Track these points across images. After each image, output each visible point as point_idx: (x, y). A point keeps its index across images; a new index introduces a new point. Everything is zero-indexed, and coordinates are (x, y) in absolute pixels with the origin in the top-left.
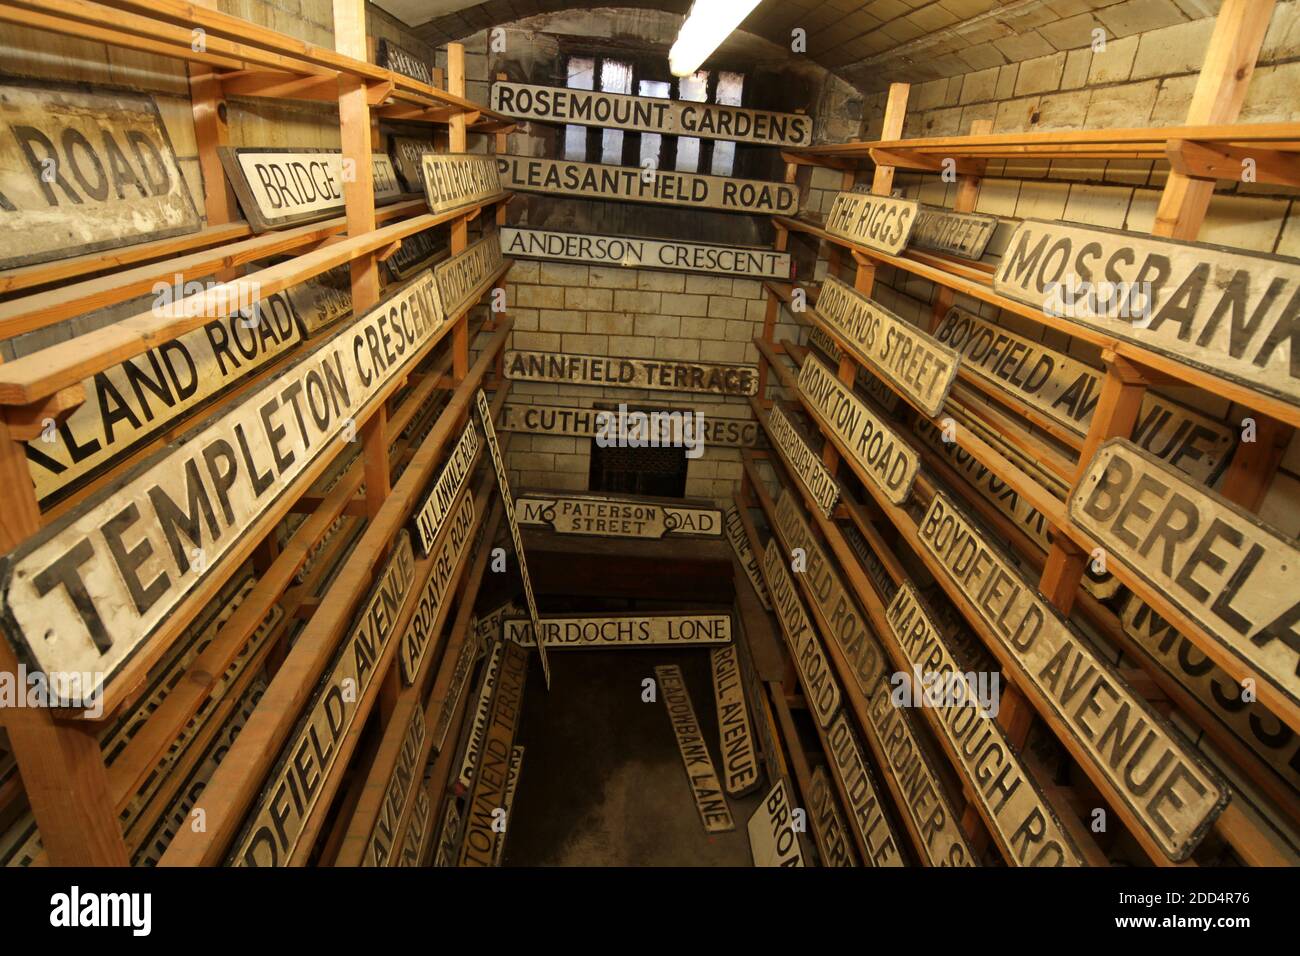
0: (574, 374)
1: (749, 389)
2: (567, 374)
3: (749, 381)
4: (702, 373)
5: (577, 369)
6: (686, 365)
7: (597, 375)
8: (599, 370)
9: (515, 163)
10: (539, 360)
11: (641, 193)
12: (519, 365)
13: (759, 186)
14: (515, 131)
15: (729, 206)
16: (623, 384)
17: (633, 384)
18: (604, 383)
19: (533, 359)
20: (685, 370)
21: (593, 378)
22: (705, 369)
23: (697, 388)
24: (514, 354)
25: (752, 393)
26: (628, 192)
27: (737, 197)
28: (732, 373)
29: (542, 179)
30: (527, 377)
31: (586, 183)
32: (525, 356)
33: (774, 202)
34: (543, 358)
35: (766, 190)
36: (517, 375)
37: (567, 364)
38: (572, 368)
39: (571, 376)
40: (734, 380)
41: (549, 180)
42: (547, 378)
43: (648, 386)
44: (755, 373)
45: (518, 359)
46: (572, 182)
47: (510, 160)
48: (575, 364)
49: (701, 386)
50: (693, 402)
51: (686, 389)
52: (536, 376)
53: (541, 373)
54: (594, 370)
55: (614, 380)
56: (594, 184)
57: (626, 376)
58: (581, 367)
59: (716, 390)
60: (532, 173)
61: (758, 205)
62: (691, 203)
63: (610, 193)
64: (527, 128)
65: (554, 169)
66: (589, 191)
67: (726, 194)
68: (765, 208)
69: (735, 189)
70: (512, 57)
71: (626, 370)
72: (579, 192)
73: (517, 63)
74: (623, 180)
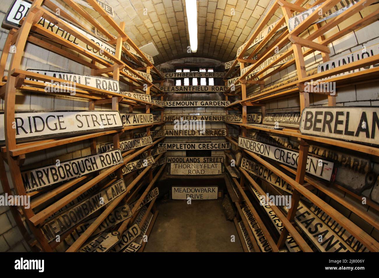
0: (180, 134)
1: (224, 135)
2: (179, 134)
3: (224, 132)
4: (212, 131)
5: (181, 133)
6: (208, 130)
7: (186, 134)
8: (187, 133)
9: (165, 88)
10: (172, 132)
11: (193, 90)
12: (167, 133)
13: (219, 87)
14: (164, 82)
15: (213, 91)
16: (193, 136)
17: (195, 135)
18: (188, 136)
19: (170, 131)
20: (208, 131)
21: (185, 135)
22: (213, 130)
23: (211, 135)
24: (166, 130)
25: (225, 135)
26: (190, 90)
27: (215, 89)
28: (220, 131)
29: (171, 90)
30: (169, 136)
31: (180, 90)
32: (168, 131)
33: (223, 89)
34: (173, 131)
35: (221, 87)
36: (167, 135)
37: (179, 132)
38: (180, 133)
39: (180, 135)
40: (220, 133)
41: (172, 90)
42: (174, 136)
43: (199, 136)
44: (225, 130)
45: (167, 131)
46: (177, 90)
47: (164, 87)
48: (180, 132)
49: (212, 135)
50: (211, 140)
51: (208, 136)
52: (171, 135)
53: (172, 135)
54: (185, 133)
55: (190, 135)
56: (182, 90)
57: (193, 134)
58: (182, 132)
59: (216, 135)
60: (168, 89)
61: (220, 90)
62: (204, 91)
63: (186, 91)
64: (167, 81)
65: (173, 88)
66: (181, 91)
67: (212, 89)
68: (222, 91)
69: (214, 88)
70: (164, 68)
71: (193, 132)
72: (179, 91)
73: (165, 69)
74: (189, 88)
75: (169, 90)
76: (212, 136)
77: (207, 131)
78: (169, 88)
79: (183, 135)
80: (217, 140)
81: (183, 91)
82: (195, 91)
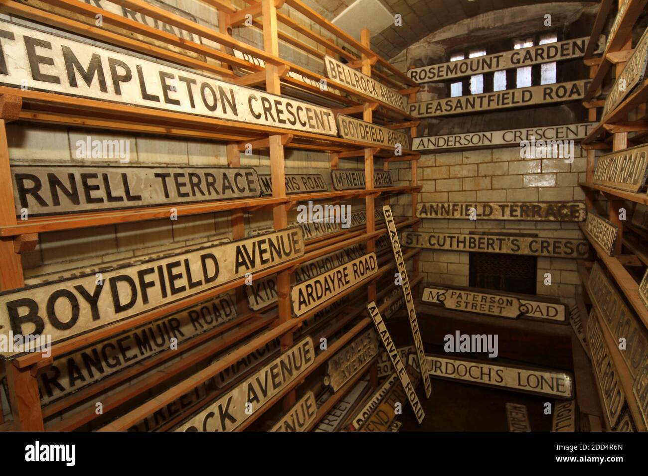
0: (456, 213)
1: (578, 217)
2: (450, 214)
3: (577, 211)
4: (540, 208)
5: (457, 210)
6: (528, 204)
8: (470, 210)
9: (420, 106)
10: (435, 207)
11: (489, 105)
12: (424, 210)
14: (419, 91)
15: (548, 100)
16: (486, 218)
17: (492, 217)
19: (432, 206)
20: (527, 207)
21: (467, 215)
22: (542, 205)
23: (537, 218)
24: (422, 204)
25: (581, 219)
26: (481, 106)
27: (554, 94)
28: (565, 207)
29: (433, 110)
30: (429, 216)
31: (457, 107)
32: (428, 205)
34: (437, 205)
35: (575, 86)
36: (423, 215)
37: (450, 208)
38: (454, 210)
39: (453, 214)
40: (565, 211)
41: (437, 110)
42: (439, 216)
43: (502, 218)
44: (582, 206)
45: (424, 207)
46: (449, 108)
47: (417, 105)
48: (456, 207)
49: (540, 216)
50: (536, 229)
51: (529, 219)
52: (433, 216)
53: (436, 213)
54: (466, 210)
56: (461, 107)
57: (486, 213)
58: (459, 209)
59: (552, 218)
60: (428, 108)
61: (570, 96)
62: (521, 104)
63: (470, 109)
64: (426, 89)
65: (439, 104)
66: (459, 111)
67: (545, 94)
68: (575, 97)
69: (552, 90)
70: (418, 58)
71: (488, 209)
72: (452, 112)
73: (420, 60)
74: (478, 101)
75: (429, 111)
76: (540, 219)
77: (525, 206)
78: (430, 106)
79: (461, 215)
80: (556, 230)
81: (464, 111)
82: (496, 107)
